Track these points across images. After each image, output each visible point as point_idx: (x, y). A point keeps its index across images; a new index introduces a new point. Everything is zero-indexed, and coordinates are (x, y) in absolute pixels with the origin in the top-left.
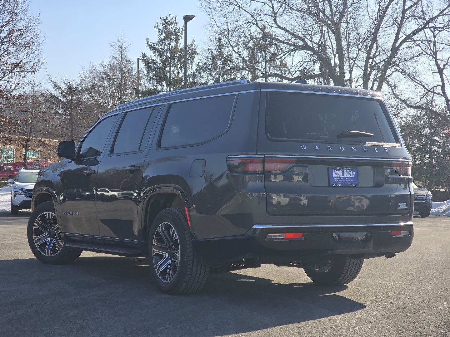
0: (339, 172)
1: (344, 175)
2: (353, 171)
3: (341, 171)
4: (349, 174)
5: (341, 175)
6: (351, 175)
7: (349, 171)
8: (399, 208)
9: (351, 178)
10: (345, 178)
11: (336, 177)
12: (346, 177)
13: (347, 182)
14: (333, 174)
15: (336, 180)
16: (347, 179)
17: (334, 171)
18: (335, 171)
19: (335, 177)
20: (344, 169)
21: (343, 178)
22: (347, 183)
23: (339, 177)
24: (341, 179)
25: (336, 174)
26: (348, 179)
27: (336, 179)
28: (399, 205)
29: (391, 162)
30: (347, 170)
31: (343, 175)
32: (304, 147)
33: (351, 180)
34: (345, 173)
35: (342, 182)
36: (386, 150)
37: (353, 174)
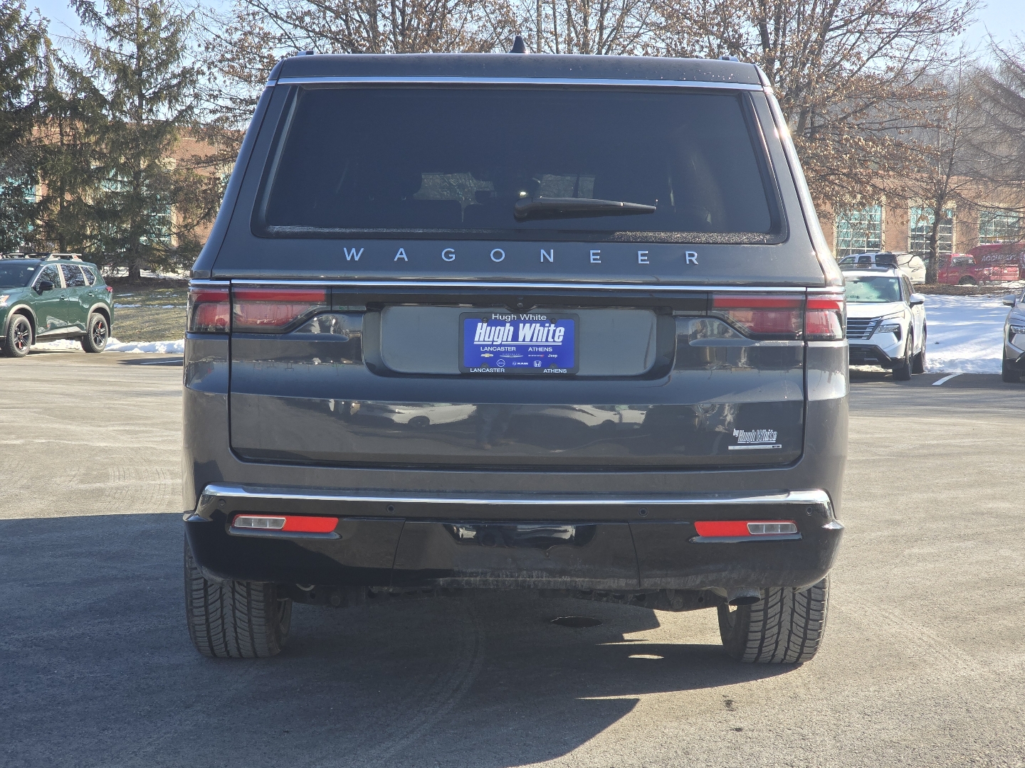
0: (502, 328)
1: (521, 339)
3: (508, 325)
4: (541, 334)
5: (510, 339)
6: (550, 339)
7: (542, 326)
8: (731, 448)
9: (547, 346)
10: (522, 349)
11: (487, 346)
12: (528, 346)
13: (531, 361)
14: (477, 334)
15: (487, 355)
16: (531, 353)
17: (480, 325)
18: (485, 325)
19: (484, 346)
20: (520, 318)
21: (514, 349)
22: (531, 365)
23: (501, 345)
24: (506, 352)
25: (483, 333)
26: (538, 353)
27: (486, 352)
28: (736, 439)
29: (704, 297)
30: (531, 322)
31: (515, 337)
32: (353, 254)
33: (546, 353)
34: (526, 332)
35: (509, 361)
36: (688, 258)
37: (557, 334)
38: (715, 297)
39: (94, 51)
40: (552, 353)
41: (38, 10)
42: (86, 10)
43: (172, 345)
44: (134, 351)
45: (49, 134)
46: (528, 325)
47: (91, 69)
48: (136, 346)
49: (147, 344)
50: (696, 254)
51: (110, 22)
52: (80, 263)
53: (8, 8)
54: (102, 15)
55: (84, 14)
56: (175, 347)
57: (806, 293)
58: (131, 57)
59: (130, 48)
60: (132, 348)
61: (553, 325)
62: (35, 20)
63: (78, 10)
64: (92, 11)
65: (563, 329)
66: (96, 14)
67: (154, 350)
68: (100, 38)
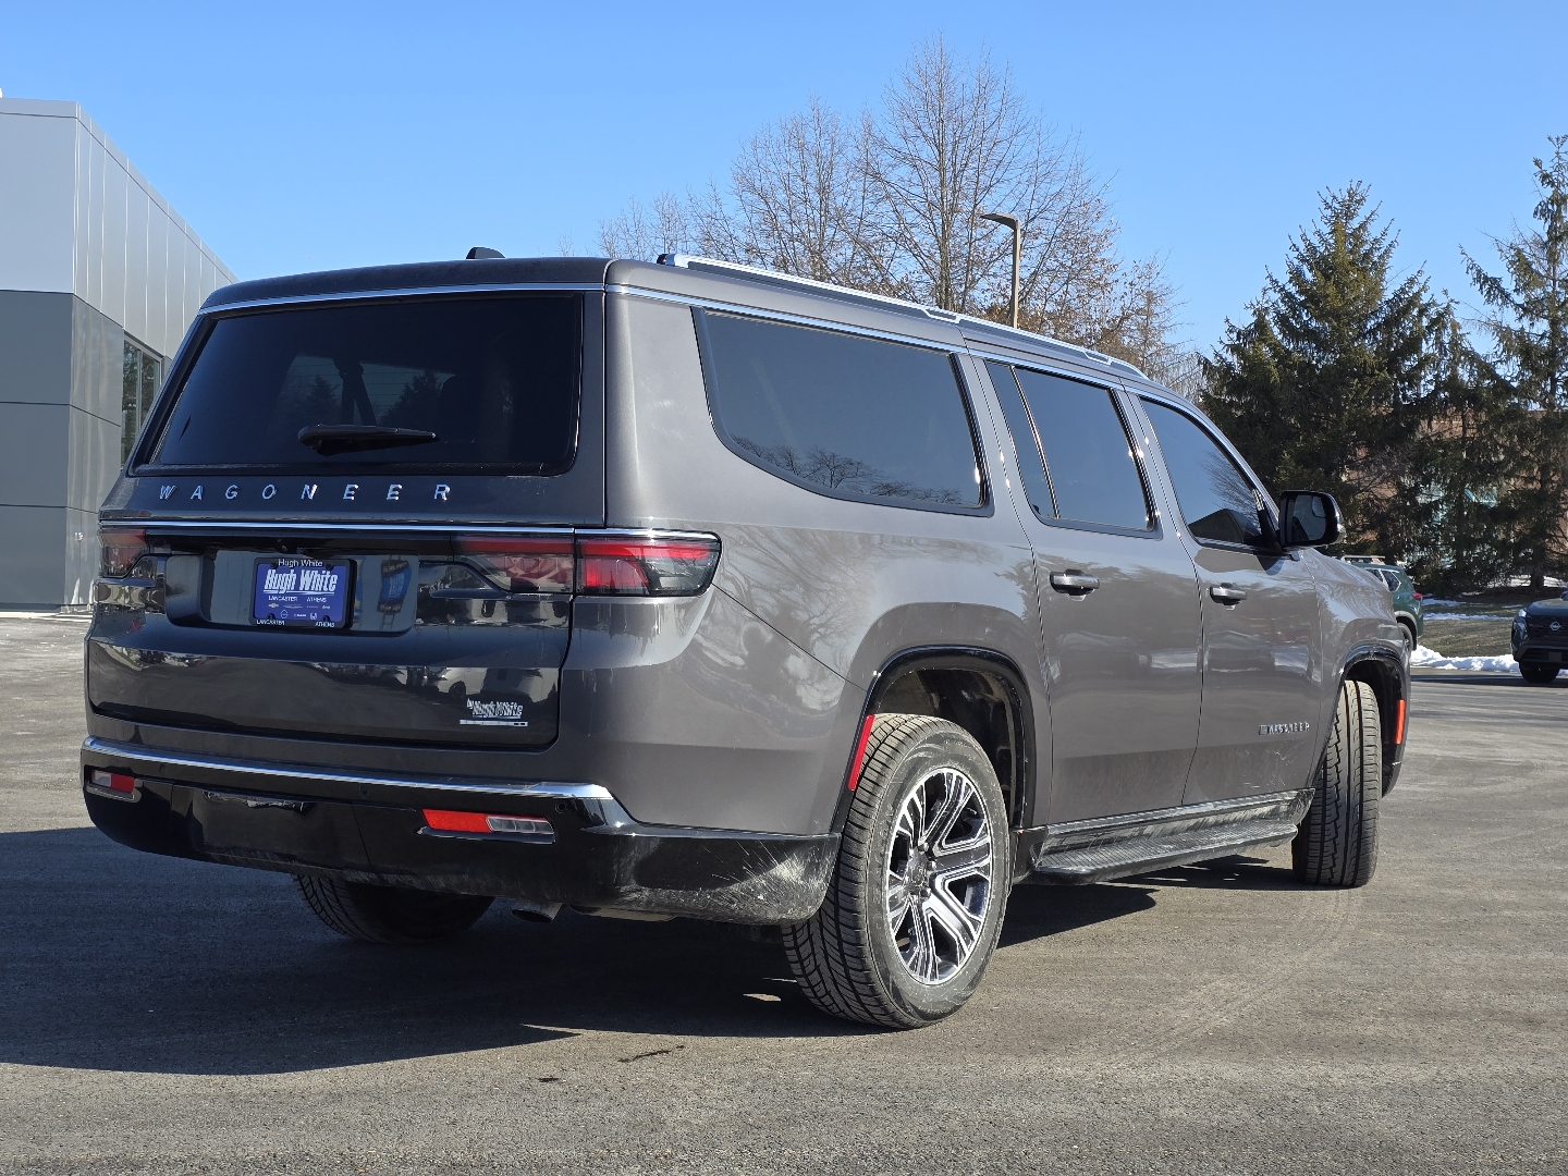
0: (287, 575)
1: (301, 588)
2: (331, 574)
3: (292, 571)
4: (319, 582)
5: (293, 588)
6: (325, 588)
7: (320, 573)
9: (322, 597)
10: (302, 598)
11: (275, 595)
12: (308, 595)
13: (308, 612)
14: (267, 582)
15: (273, 606)
16: (310, 603)
17: (270, 572)
18: (274, 572)
19: (271, 595)
20: (302, 564)
21: (295, 598)
22: (308, 616)
23: (286, 594)
24: (289, 603)
25: (277, 583)
26: (314, 603)
27: (273, 602)
29: (447, 538)
30: (312, 568)
31: (297, 586)
33: (321, 604)
34: (306, 578)
35: (291, 612)
36: (437, 492)
37: (332, 582)
38: (460, 538)
39: (1503, 333)
40: (326, 604)
41: (1445, 292)
42: (1491, 288)
43: (1491, 661)
44: (1446, 667)
45: (1449, 427)
46: (308, 572)
47: (1499, 353)
48: (1450, 662)
49: (1462, 659)
50: (448, 489)
51: (1520, 299)
52: (1381, 567)
53: (1407, 293)
54: (1509, 291)
55: (1489, 292)
56: (1494, 663)
57: (576, 536)
58: (1543, 336)
59: (1543, 326)
60: (1445, 663)
61: (328, 572)
62: (1442, 300)
63: (1481, 288)
64: (1498, 287)
65: (336, 577)
66: (1502, 291)
67: (1468, 665)
68: (1510, 318)
